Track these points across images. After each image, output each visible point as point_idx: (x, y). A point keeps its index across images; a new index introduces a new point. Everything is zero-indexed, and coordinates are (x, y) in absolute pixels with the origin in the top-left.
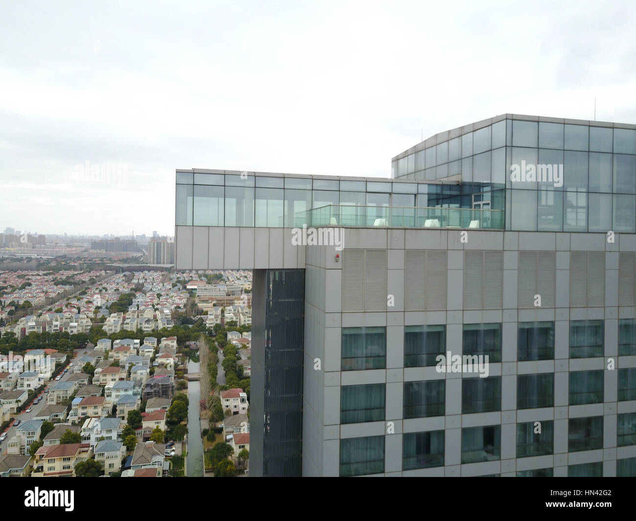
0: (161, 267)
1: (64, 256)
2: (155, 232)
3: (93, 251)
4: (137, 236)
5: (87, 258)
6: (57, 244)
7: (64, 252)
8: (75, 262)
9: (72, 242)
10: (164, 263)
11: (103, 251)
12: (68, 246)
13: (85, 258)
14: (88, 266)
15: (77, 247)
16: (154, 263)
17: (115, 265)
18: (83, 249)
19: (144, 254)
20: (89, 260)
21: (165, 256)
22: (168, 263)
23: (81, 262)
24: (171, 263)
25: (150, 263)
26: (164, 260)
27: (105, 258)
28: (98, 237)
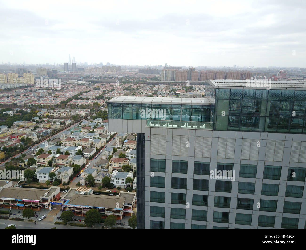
0: (166, 83)
1: (128, 76)
2: (166, 64)
3: (139, 74)
4: (158, 66)
5: (137, 77)
6: (125, 70)
7: (128, 74)
8: (132, 79)
9: (131, 69)
10: (168, 80)
11: (143, 74)
12: (130, 71)
13: (135, 77)
14: (136, 81)
15: (133, 72)
16: (163, 80)
17: (148, 81)
18: (136, 73)
19: (160, 75)
20: (138, 78)
21: (169, 77)
22: (170, 80)
23: (134, 79)
24: (171, 80)
25: (162, 80)
26: (168, 79)
27: (144, 77)
28: (142, 66)
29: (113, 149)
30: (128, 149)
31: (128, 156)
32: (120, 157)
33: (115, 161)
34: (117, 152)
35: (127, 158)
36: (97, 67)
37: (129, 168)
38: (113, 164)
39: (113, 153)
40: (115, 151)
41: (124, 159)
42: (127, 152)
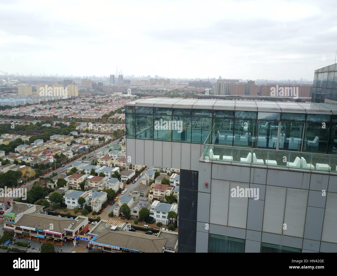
0: (220, 97)
1: (177, 90)
2: (220, 77)
3: (189, 87)
4: (211, 79)
5: (186, 91)
6: (174, 83)
7: (177, 87)
8: (181, 93)
9: (181, 82)
10: (222, 94)
11: (194, 87)
12: (179, 84)
13: (185, 91)
14: (186, 95)
15: (183, 85)
16: (217, 94)
17: (199, 95)
18: (186, 86)
19: (213, 89)
20: (187, 92)
21: (223, 90)
22: (224, 94)
23: (183, 93)
24: (226, 94)
25: (215, 94)
26: (222, 93)
27: (194, 91)
28: (193, 79)
29: (155, 172)
30: (173, 174)
31: (173, 183)
32: (163, 183)
33: (157, 188)
34: (159, 176)
35: (171, 184)
36: (145, 79)
37: (173, 198)
38: (154, 192)
39: (155, 178)
40: (157, 175)
41: (167, 185)
42: (171, 177)
